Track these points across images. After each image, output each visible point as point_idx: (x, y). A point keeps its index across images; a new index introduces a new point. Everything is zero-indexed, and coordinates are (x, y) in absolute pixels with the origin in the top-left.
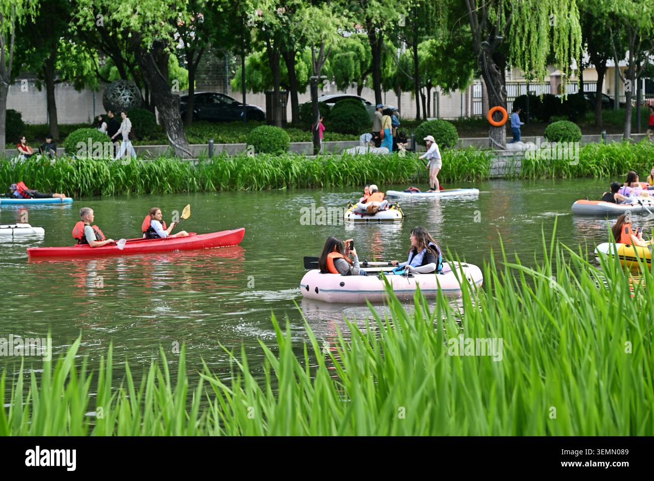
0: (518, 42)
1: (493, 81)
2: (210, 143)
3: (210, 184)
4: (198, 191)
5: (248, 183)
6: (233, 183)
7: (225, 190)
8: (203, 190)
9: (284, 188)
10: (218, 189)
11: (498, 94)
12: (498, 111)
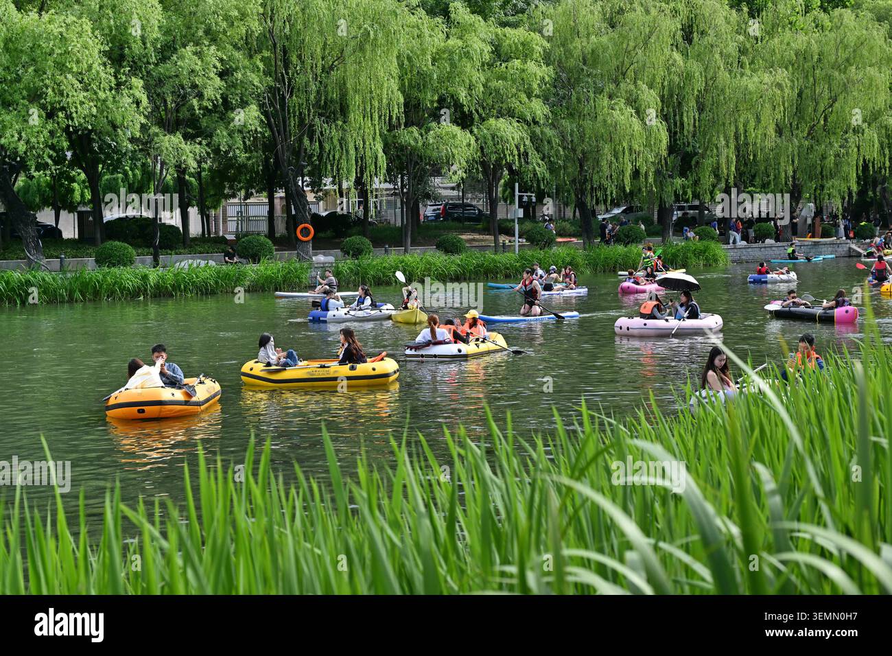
0: (329, 167)
1: (300, 201)
2: (60, 258)
4: (68, 302)
5: (111, 293)
6: (96, 294)
7: (90, 300)
8: (71, 300)
9: (142, 298)
10: (85, 299)
11: (305, 212)
12: (306, 228)
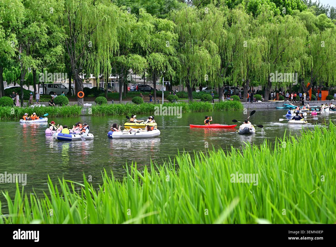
9: (15, 119)
11: (81, 87)
12: (81, 93)
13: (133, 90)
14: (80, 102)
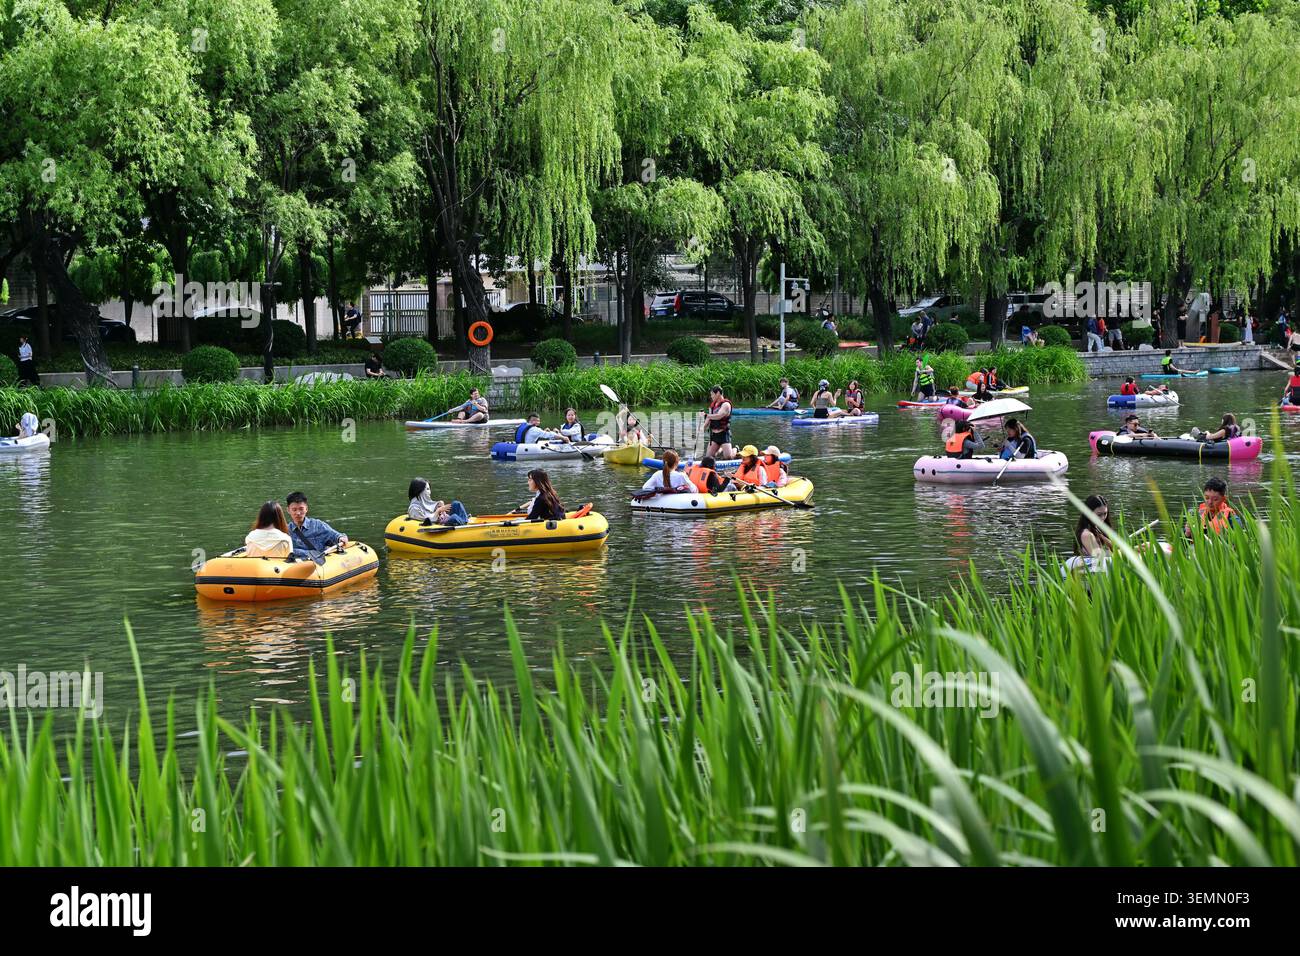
0: (515, 241)
1: (473, 288)
2: (133, 369)
3: (157, 422)
4: (143, 432)
5: (205, 420)
6: (184, 420)
7: (175, 429)
8: (149, 430)
9: (248, 426)
10: (167, 428)
11: (481, 305)
12: (481, 327)
13: (663, 313)
14: (478, 360)
